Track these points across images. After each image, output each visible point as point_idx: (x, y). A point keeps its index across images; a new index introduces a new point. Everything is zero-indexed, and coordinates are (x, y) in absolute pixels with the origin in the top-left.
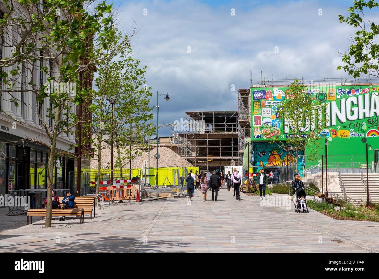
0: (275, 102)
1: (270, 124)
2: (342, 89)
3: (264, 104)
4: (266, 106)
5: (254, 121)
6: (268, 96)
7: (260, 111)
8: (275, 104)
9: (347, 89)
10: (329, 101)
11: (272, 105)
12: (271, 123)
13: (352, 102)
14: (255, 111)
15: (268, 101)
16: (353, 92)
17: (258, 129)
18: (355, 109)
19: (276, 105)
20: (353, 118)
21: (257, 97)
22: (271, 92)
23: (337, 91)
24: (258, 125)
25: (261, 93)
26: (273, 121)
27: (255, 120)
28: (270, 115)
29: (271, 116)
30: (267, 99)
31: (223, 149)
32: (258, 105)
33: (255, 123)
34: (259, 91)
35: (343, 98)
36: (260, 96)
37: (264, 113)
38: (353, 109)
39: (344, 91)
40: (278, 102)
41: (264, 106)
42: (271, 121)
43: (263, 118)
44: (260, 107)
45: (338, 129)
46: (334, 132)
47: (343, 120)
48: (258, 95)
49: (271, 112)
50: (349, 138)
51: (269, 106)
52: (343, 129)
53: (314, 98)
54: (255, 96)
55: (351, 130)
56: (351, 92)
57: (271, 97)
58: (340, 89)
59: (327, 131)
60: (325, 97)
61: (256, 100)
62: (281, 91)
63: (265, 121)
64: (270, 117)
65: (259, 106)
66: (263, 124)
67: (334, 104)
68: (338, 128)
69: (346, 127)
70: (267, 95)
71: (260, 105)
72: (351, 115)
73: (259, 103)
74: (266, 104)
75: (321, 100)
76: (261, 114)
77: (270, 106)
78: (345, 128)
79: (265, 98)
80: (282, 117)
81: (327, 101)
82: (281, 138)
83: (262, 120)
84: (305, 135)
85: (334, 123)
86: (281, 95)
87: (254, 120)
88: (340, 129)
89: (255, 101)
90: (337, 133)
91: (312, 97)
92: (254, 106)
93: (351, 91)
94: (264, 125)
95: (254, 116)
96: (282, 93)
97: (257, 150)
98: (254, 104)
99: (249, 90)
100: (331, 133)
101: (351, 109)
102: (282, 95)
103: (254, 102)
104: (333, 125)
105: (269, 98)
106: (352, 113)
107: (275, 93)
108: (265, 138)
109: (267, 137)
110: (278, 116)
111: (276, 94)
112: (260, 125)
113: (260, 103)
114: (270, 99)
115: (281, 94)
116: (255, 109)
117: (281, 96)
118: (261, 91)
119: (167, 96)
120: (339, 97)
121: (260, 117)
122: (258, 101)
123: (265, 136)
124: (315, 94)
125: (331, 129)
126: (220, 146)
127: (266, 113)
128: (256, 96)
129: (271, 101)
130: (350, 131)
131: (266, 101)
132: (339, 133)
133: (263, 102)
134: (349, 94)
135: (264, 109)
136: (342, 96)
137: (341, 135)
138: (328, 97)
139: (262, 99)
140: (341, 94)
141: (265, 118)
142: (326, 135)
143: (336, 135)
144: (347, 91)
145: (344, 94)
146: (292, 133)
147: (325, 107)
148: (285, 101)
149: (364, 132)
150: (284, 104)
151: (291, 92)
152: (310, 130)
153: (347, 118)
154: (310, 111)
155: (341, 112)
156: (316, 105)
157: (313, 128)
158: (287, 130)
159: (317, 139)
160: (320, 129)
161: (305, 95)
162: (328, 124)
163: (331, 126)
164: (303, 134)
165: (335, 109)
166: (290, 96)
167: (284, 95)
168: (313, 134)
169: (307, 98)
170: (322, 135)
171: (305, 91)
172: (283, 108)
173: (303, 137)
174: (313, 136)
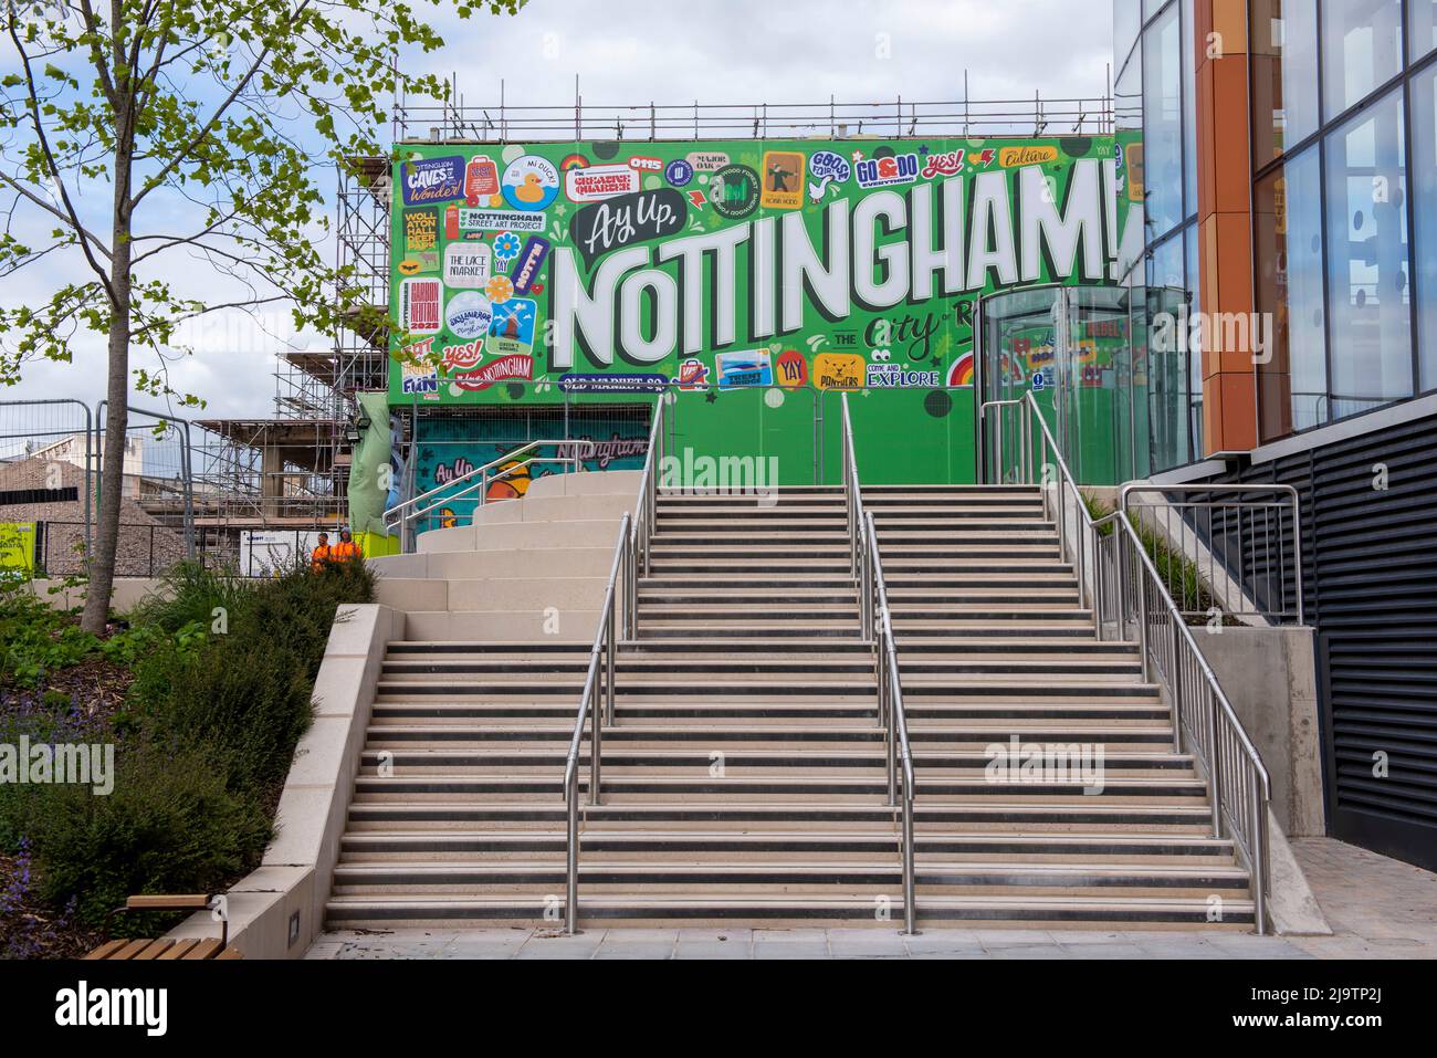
0: (510, 213)
1: (485, 321)
2: (835, 156)
3: (453, 222)
4: (467, 236)
5: (406, 307)
6: (478, 184)
7: (432, 257)
8: (508, 227)
9: (857, 156)
10: (768, 213)
11: (493, 228)
12: (488, 318)
13: (883, 219)
15: (478, 211)
16: (887, 172)
17: (425, 347)
18: (895, 253)
19: (513, 229)
20: (887, 295)
21: (420, 190)
22: (490, 166)
23: (812, 164)
24: (421, 326)
25: (441, 171)
26: (497, 308)
27: (410, 302)
28: (483, 278)
29: (486, 285)
30: (473, 201)
32: (427, 230)
33: (409, 315)
34: (430, 161)
35: (840, 196)
36: (438, 186)
37: (453, 270)
38: (884, 252)
39: (844, 162)
40: (526, 214)
41: (455, 234)
42: (488, 310)
43: (451, 292)
44: (438, 238)
45: (814, 349)
46: (795, 362)
47: (839, 304)
48: (427, 179)
49: (488, 261)
50: (866, 393)
51: (478, 236)
52: (835, 349)
53: (699, 198)
54: (412, 186)
55: (875, 353)
56: (878, 170)
57: (492, 190)
58: (825, 153)
59: (758, 356)
60: (751, 191)
61: (415, 202)
62: (539, 160)
63: (457, 306)
64: (482, 291)
65: (432, 235)
66: (449, 323)
67: (794, 224)
68: (814, 342)
69: (850, 339)
70: (470, 181)
71: (436, 229)
72: (876, 282)
73: (430, 221)
74: (466, 225)
75: (731, 205)
76: (439, 273)
77: (484, 237)
78: (846, 345)
79: (460, 196)
80: (541, 287)
81: (761, 212)
82: (538, 390)
83: (446, 302)
84: (655, 376)
85: (793, 319)
86: (539, 181)
87: (406, 302)
88: (822, 348)
89: (414, 211)
90: (808, 368)
91: (688, 193)
92: (405, 234)
93: (877, 162)
94: (454, 329)
95: (405, 281)
96: (547, 171)
97: (428, 455)
98: (405, 223)
100: (780, 369)
101: (876, 252)
102: (546, 182)
103: (405, 211)
104: (787, 327)
105: (481, 193)
106: (882, 269)
107: (509, 171)
108: (455, 392)
109: (465, 387)
110: (521, 283)
111: (516, 174)
112: (436, 326)
113: (437, 221)
114: (484, 200)
115: (541, 174)
116: (412, 250)
117: (541, 185)
118: (441, 160)
120: (817, 193)
121: (435, 286)
122: (427, 211)
123: (458, 384)
124: (703, 180)
125: (777, 348)
127: (463, 271)
128: (418, 184)
129: (490, 208)
130: (868, 360)
131: (465, 213)
132: (818, 368)
133: (452, 215)
134: (869, 181)
135: (454, 249)
136: (836, 189)
137: (825, 380)
138: (765, 193)
139: (444, 199)
140: (828, 179)
141: (457, 291)
142: (755, 378)
143: (803, 375)
144: (859, 166)
145: (843, 180)
146: (593, 370)
147: (751, 242)
148: (560, 210)
149: (936, 362)
150: (550, 228)
151: (588, 165)
152: (680, 352)
153: (854, 297)
154: (680, 259)
155: (826, 264)
156: (709, 230)
157: (694, 341)
158: (565, 356)
159: (711, 398)
160: (726, 347)
161: (654, 183)
162: (764, 325)
163: (780, 332)
164: (647, 373)
165: (800, 250)
166: (584, 185)
167: (555, 185)
168: (689, 371)
169: (665, 195)
170: (734, 380)
171: (657, 165)
172: (546, 244)
173: (644, 390)
174: (689, 382)
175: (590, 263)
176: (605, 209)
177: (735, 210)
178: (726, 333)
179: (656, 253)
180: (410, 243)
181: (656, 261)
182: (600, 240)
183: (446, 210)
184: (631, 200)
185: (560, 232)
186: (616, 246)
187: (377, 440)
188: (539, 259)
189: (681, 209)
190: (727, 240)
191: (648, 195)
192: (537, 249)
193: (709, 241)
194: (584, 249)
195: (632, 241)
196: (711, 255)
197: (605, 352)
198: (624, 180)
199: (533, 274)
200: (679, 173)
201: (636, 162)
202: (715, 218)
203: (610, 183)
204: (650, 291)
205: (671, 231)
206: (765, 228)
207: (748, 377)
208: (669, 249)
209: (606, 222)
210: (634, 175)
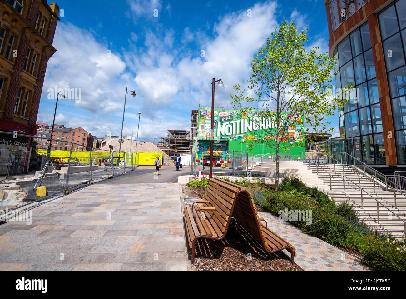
3: (206, 118)
4: (207, 120)
7: (203, 122)
9: (253, 113)
10: (243, 119)
12: (210, 129)
13: (256, 120)
14: (201, 122)
16: (256, 115)
17: (202, 133)
18: (257, 124)
20: (256, 129)
22: (210, 112)
23: (248, 113)
24: (202, 130)
27: (200, 127)
29: (210, 125)
30: (208, 116)
31: (183, 146)
39: (251, 113)
41: (206, 119)
43: (205, 126)
44: (204, 120)
46: (246, 136)
47: (251, 130)
48: (203, 113)
49: (210, 123)
51: (209, 120)
52: (250, 135)
53: (235, 117)
54: (201, 114)
55: (255, 136)
57: (211, 114)
59: (241, 135)
60: (241, 116)
62: (216, 111)
66: (205, 130)
67: (246, 120)
68: (248, 134)
69: (252, 134)
70: (208, 113)
72: (255, 127)
73: (203, 118)
74: (207, 118)
75: (238, 118)
76: (204, 124)
80: (216, 126)
82: (215, 138)
85: (246, 131)
91: (233, 116)
95: (200, 125)
97: (200, 145)
99: (198, 110)
100: (244, 137)
101: (255, 124)
102: (217, 114)
103: (200, 117)
104: (245, 132)
108: (206, 138)
118: (204, 111)
119: (134, 93)
121: (203, 125)
124: (235, 115)
125: (244, 134)
126: (181, 145)
129: (210, 116)
132: (248, 137)
134: (254, 116)
135: (206, 121)
136: (250, 116)
137: (249, 139)
138: (243, 117)
139: (205, 115)
142: (241, 138)
143: (247, 138)
146: (222, 136)
147: (241, 122)
148: (218, 117)
149: (262, 137)
150: (217, 119)
151: (222, 112)
152: (232, 135)
153: (253, 129)
154: (233, 123)
155: (249, 125)
156: (236, 120)
157: (234, 133)
158: (219, 134)
159: (236, 140)
160: (238, 134)
161: (229, 115)
162: (242, 132)
163: (244, 133)
164: (228, 137)
165: (246, 123)
166: (221, 115)
167: (218, 114)
168: (233, 137)
169: (231, 116)
170: (238, 138)
171: (230, 112)
172: (217, 121)
173: (228, 139)
174: (233, 138)
175: (222, 123)
176: (224, 117)
177: (239, 118)
178: (238, 132)
179: (230, 123)
180: (201, 120)
181: (230, 124)
182: (223, 121)
183: (205, 117)
184: (227, 116)
185: (218, 120)
186: (225, 122)
187: (196, 143)
188: (216, 123)
189: (233, 118)
190: (238, 122)
191: (229, 116)
192: (216, 122)
193: (236, 122)
194: (221, 122)
195: (227, 121)
196: (236, 123)
197: (223, 134)
198: (226, 114)
199: (215, 124)
200: (232, 114)
201: (227, 112)
202: (237, 119)
203: (224, 114)
204: (229, 127)
205: (231, 120)
206: (242, 121)
207: (240, 138)
208: (231, 122)
209: (224, 119)
210: (227, 114)
